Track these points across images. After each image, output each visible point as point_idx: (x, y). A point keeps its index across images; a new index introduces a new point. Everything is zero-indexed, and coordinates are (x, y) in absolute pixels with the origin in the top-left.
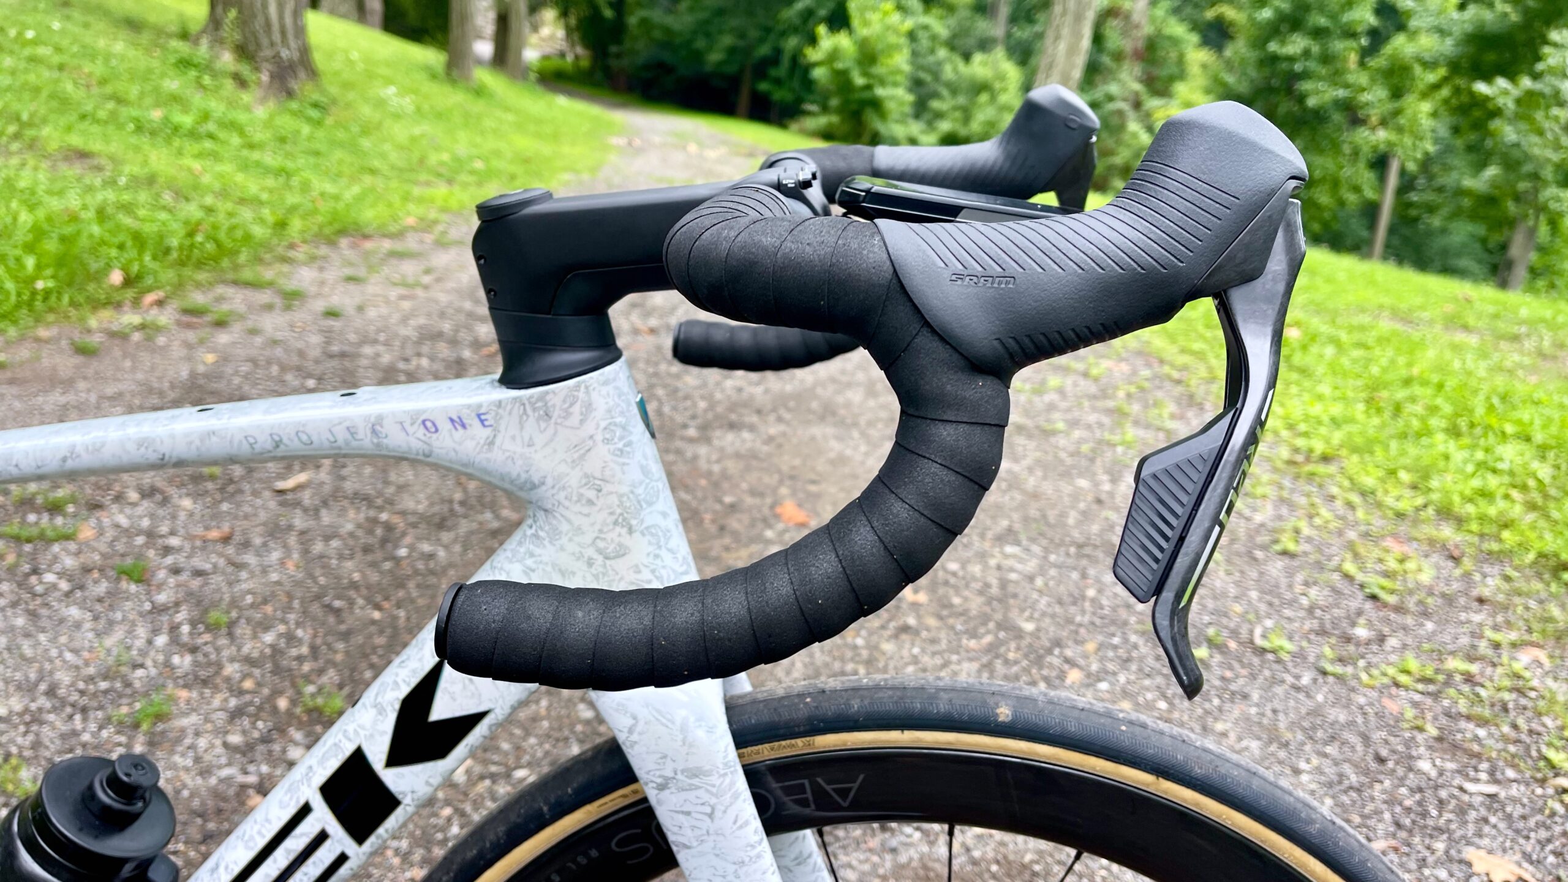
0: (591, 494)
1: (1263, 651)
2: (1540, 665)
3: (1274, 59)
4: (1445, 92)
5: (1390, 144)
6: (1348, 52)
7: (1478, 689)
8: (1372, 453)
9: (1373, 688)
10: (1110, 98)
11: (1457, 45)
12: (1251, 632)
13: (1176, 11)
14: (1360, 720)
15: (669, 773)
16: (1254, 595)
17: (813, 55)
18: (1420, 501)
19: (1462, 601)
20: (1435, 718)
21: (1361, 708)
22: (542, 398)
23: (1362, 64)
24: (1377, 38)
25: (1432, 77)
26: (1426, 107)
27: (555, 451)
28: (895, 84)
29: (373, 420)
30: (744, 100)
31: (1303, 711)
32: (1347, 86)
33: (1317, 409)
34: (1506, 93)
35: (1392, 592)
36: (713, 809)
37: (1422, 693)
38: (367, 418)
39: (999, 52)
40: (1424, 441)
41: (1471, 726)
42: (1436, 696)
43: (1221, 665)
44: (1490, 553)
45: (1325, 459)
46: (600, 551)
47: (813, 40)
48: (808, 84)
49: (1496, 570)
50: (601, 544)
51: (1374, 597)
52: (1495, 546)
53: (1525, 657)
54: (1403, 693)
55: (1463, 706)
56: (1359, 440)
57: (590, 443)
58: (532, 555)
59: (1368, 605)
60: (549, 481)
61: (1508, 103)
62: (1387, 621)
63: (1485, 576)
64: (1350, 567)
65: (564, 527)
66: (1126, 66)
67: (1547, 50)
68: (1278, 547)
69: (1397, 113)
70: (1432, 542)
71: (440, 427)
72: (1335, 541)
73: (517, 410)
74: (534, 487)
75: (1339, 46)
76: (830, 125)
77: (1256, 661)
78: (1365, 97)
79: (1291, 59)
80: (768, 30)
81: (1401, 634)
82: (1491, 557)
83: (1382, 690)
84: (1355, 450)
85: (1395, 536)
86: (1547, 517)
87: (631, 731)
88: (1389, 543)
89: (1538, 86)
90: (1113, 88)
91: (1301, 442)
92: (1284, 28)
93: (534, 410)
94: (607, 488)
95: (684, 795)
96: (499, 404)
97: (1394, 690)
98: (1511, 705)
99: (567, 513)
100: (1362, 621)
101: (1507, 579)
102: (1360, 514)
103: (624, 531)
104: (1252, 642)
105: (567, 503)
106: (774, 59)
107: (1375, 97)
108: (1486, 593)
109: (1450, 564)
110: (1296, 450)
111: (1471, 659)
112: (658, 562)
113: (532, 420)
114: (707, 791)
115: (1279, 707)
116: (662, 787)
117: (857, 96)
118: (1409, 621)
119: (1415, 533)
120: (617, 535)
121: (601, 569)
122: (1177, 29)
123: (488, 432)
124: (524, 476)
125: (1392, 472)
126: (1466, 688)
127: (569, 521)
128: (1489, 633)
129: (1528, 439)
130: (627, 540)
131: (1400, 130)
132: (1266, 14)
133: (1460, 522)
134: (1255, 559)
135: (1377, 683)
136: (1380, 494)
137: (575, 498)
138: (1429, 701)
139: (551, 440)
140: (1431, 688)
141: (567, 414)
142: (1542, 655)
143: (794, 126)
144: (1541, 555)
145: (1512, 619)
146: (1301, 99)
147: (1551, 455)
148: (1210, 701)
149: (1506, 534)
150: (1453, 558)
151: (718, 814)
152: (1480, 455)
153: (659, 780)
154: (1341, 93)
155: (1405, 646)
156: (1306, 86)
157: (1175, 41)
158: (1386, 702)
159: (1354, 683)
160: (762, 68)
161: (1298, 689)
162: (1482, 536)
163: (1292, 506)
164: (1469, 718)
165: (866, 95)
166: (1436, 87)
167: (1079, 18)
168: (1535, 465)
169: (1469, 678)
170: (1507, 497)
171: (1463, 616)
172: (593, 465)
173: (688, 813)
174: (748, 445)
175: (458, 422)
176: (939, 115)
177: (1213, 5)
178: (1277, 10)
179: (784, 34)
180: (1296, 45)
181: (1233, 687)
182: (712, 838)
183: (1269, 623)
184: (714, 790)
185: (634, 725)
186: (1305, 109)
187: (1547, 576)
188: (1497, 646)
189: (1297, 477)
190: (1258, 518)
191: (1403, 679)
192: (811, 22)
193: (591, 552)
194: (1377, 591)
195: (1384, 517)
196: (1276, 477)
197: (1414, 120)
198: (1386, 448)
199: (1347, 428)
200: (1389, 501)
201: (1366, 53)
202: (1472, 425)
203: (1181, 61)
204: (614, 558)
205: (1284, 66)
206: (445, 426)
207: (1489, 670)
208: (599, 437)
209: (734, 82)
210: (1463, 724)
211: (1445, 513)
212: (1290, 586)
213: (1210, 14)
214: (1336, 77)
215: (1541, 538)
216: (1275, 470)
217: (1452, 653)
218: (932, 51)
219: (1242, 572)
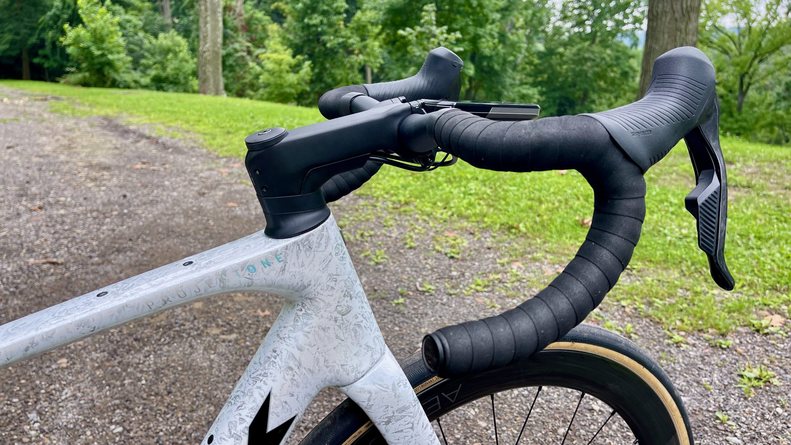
0: (332, 284)
1: (424, 292)
2: (521, 268)
3: (308, 26)
4: (383, 36)
5: (365, 61)
6: (339, 20)
7: (505, 284)
8: (424, 197)
9: (469, 295)
10: (236, 51)
11: (384, 14)
12: (415, 286)
13: (257, 6)
14: (472, 310)
15: (390, 414)
16: (408, 269)
17: (65, 41)
18: (450, 213)
19: (483, 250)
20: (497, 301)
21: (470, 305)
22: (307, 239)
23: (346, 26)
24: (350, 14)
25: (377, 30)
26: (377, 44)
27: (314, 266)
28: (118, 53)
29: (220, 273)
30: (26, 69)
31: (450, 313)
32: (342, 37)
33: (394, 183)
34: (411, 34)
35: (458, 254)
36: (413, 424)
37: (487, 292)
38: (217, 273)
39: (173, 32)
40: (440, 188)
41: (510, 300)
42: (492, 291)
43: (410, 303)
44: (483, 228)
45: (407, 203)
46: (339, 313)
47: (63, 33)
48: (67, 57)
49: (487, 235)
50: (339, 309)
51: (452, 257)
52: (484, 225)
53: (515, 266)
54: (481, 294)
55: (504, 293)
56: (416, 193)
57: (330, 257)
58: (306, 325)
59: (452, 261)
60: (313, 283)
61: (412, 38)
62: (461, 266)
63: (485, 238)
64: (438, 247)
65: (322, 305)
66: (240, 34)
67: (423, 13)
68: (408, 246)
69: (365, 47)
70: (461, 229)
71: (257, 268)
72: (427, 238)
73: (296, 248)
74: (305, 287)
75: (334, 18)
76: (85, 77)
77: (423, 297)
78: (351, 41)
79: (314, 25)
80: (33, 29)
81: (468, 270)
82: (484, 230)
83: (473, 295)
84: (417, 198)
85: (447, 230)
86: (496, 208)
87: (369, 400)
88: (446, 233)
89: (423, 30)
90: (237, 46)
91: (394, 198)
92: (309, 11)
93: (304, 246)
94: (339, 278)
95: (399, 422)
96: (287, 248)
97: (477, 294)
98: (519, 287)
99: (321, 297)
100: (452, 269)
101: (494, 237)
102: (431, 224)
103: (348, 299)
104: (418, 290)
105: (321, 292)
106: (42, 44)
107: (354, 40)
108: (489, 244)
109: (471, 236)
110: (394, 203)
111: (497, 273)
112: (363, 310)
113: (303, 252)
114: (409, 416)
115: (441, 314)
116: (388, 423)
117: (96, 61)
118: (469, 264)
119: (453, 227)
120: (345, 302)
121: (341, 322)
122: (260, 15)
123: (282, 264)
124: (300, 283)
125: (435, 204)
126: (501, 285)
127: (323, 301)
128: (498, 261)
129: (477, 179)
130: (350, 303)
131: (368, 55)
132: (300, 5)
133: (467, 218)
134: (401, 253)
135: (470, 293)
136: (434, 214)
137: (325, 288)
138: (491, 294)
139: (313, 260)
140: (489, 289)
141: (319, 244)
142: (519, 264)
143: (62, 81)
144: (502, 225)
145: (503, 253)
146: (324, 44)
147: (487, 183)
148: (414, 321)
149: (486, 219)
150: (471, 234)
151: (415, 425)
152: (463, 189)
153: (386, 420)
154: (341, 40)
155: (472, 275)
156: (325, 38)
157: (259, 21)
158: (477, 299)
159: (462, 296)
160: (34, 51)
161: (444, 304)
162: (478, 222)
163: (404, 227)
164: (508, 297)
165: (103, 59)
166: (379, 34)
167: (214, 12)
168: (483, 189)
169: (500, 281)
170: (479, 204)
171: (486, 256)
172: (332, 269)
173: (402, 431)
174: (134, 259)
175: (266, 263)
176: (147, 67)
177: (274, 2)
178: (305, 4)
179: (43, 30)
180: (316, 19)
181: (420, 312)
182: (414, 438)
183: (420, 280)
184: (412, 415)
185: (370, 396)
186: (326, 49)
187: (506, 233)
188: (503, 265)
189: (400, 214)
190: (393, 235)
191: (479, 288)
192: (59, 23)
193: (336, 314)
194: (452, 255)
195: (440, 223)
196: (392, 216)
197: (372, 50)
198: (428, 193)
199: (409, 188)
200: (438, 215)
201: (347, 21)
202: (455, 178)
203: (264, 30)
204: (346, 314)
205: (314, 29)
206: (259, 267)
207: (505, 276)
208: (333, 253)
209: (18, 60)
210: (508, 300)
211: (461, 216)
212: (420, 261)
213: (273, 7)
214: (336, 33)
215: (499, 218)
216: (390, 213)
217: (490, 272)
218: (136, 34)
219: (399, 261)
